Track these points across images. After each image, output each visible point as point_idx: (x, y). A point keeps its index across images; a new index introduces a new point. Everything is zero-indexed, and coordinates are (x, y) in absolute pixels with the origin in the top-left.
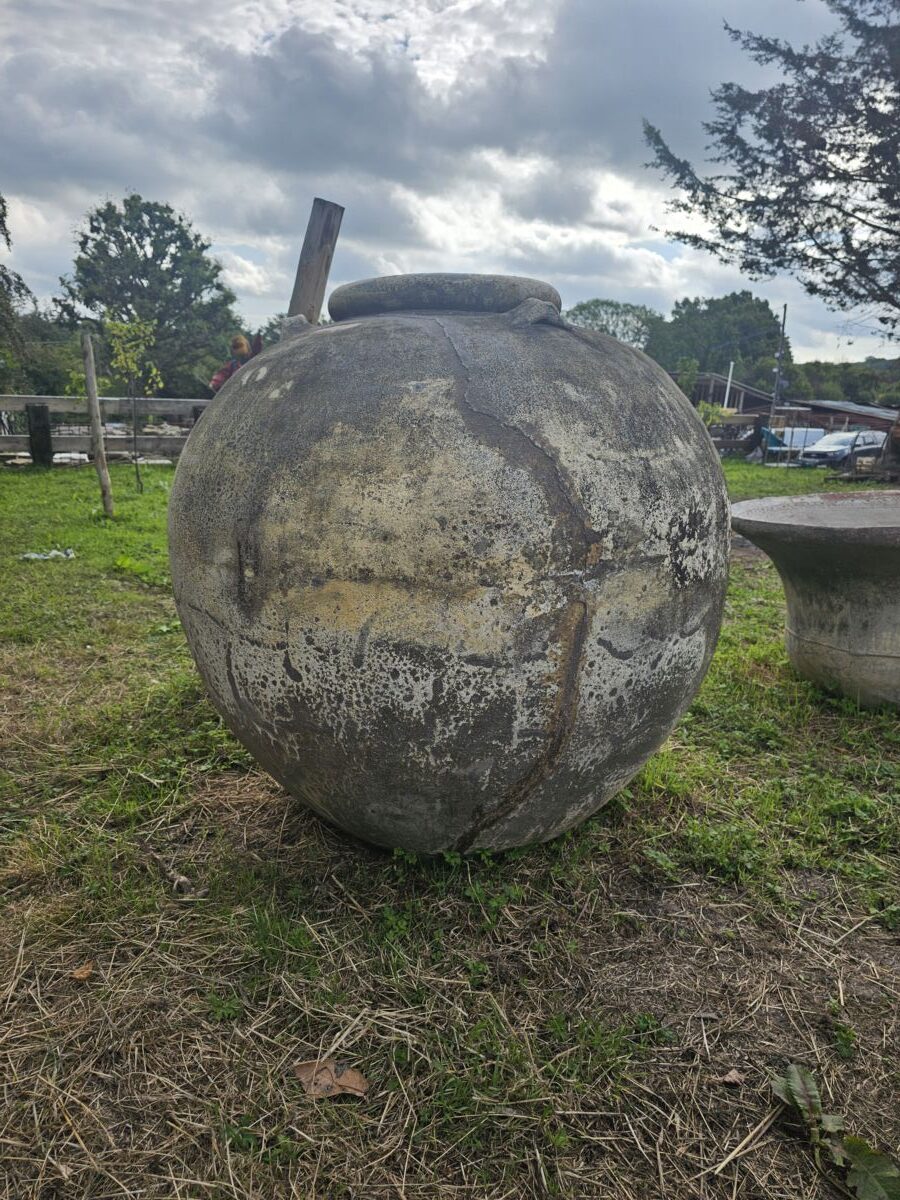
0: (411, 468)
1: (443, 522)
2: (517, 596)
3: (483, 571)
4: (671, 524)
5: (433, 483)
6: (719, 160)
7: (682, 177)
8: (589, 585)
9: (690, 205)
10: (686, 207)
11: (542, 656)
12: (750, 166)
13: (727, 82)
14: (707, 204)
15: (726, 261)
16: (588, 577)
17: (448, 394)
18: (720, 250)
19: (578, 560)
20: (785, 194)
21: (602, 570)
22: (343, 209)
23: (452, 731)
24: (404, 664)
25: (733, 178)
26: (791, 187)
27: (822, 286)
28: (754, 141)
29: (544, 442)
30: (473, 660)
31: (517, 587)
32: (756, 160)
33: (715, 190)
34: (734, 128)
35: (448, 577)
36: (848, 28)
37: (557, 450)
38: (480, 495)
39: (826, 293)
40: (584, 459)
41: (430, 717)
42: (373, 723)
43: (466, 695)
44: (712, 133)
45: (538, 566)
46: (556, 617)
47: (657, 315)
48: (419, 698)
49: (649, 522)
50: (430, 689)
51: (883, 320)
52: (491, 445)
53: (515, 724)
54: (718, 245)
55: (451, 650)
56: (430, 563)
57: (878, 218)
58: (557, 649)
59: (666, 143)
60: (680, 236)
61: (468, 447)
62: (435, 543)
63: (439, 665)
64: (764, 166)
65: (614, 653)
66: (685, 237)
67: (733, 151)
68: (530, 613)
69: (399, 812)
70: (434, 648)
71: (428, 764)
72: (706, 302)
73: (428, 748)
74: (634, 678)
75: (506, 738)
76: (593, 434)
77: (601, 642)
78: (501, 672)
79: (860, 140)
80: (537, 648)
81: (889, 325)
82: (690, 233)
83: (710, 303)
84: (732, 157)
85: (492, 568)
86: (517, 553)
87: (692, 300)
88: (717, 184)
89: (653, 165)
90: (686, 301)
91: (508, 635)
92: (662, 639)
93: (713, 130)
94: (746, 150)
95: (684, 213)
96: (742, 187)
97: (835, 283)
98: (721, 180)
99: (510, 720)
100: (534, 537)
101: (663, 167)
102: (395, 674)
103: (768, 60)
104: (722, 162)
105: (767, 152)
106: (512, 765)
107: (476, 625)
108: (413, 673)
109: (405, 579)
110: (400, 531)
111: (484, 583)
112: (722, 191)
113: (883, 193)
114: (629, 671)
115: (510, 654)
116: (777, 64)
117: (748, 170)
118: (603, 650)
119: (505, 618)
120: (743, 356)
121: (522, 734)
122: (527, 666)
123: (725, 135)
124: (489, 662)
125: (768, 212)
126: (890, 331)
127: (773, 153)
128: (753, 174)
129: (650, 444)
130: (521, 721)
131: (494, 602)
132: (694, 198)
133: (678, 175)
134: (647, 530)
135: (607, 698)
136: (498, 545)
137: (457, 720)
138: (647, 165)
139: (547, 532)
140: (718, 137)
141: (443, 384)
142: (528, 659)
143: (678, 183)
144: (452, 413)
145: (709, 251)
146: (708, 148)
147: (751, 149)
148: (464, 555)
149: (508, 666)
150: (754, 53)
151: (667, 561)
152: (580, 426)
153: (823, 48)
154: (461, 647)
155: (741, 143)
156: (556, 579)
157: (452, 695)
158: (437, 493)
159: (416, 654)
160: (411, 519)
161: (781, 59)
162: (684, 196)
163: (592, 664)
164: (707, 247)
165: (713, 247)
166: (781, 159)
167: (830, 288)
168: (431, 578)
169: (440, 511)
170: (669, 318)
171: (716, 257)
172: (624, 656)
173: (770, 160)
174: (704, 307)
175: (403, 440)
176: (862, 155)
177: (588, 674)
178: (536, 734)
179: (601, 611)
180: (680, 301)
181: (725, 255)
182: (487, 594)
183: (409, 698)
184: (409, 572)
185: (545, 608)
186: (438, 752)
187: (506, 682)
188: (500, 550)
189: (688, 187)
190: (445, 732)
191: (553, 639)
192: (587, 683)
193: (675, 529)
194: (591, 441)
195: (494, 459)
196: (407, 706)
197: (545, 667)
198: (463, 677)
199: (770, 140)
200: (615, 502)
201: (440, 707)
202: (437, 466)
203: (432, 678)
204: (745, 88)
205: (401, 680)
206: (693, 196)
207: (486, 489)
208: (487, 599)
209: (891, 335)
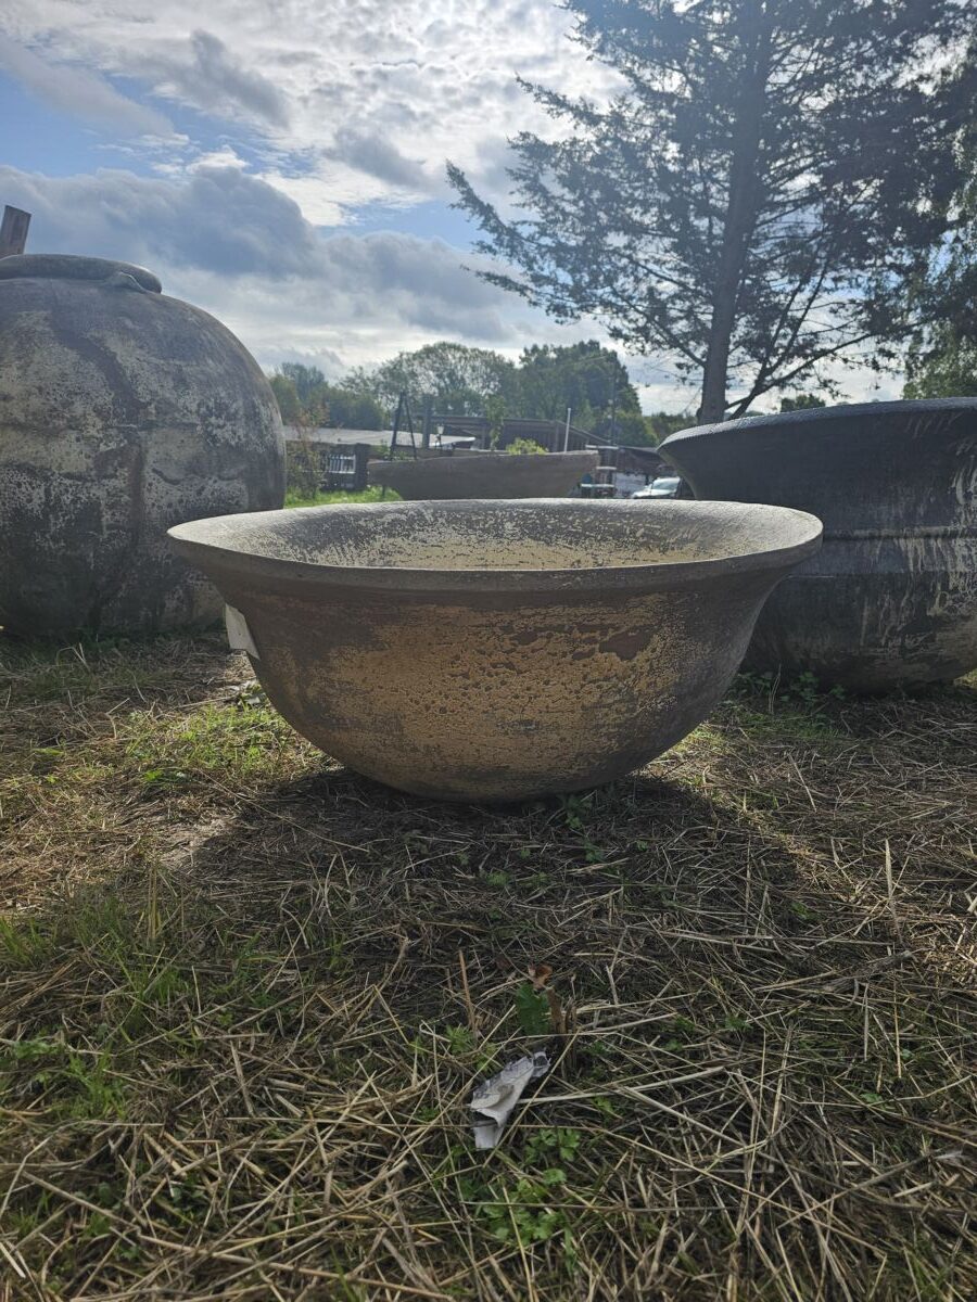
0: (19, 358)
1: (40, 389)
2: (93, 437)
3: (69, 421)
4: (199, 405)
5: (34, 367)
6: (524, 205)
7: (487, 220)
8: (142, 434)
9: (495, 247)
10: (490, 249)
11: (114, 476)
12: (553, 214)
13: (524, 131)
14: (513, 249)
15: (535, 304)
16: (142, 429)
17: (46, 319)
18: (528, 293)
19: (131, 417)
20: (584, 242)
21: (150, 426)
22: (29, 216)
23: (61, 523)
24: (24, 478)
25: (537, 224)
26: (589, 236)
27: (625, 332)
28: (556, 189)
29: (107, 348)
30: (69, 476)
31: (93, 432)
32: (557, 208)
33: (519, 235)
34: (536, 175)
35: (47, 423)
36: (636, 90)
37: (115, 354)
38: (64, 375)
39: (627, 339)
40: (134, 360)
41: (46, 515)
42: (10, 519)
43: (67, 499)
44: (517, 179)
45: (105, 419)
46: (121, 452)
47: (506, 361)
48: (36, 501)
49: (182, 401)
50: (42, 495)
51: (680, 366)
52: (71, 348)
53: (103, 519)
54: (526, 288)
55: (54, 469)
56: (34, 414)
57: (670, 269)
58: (125, 472)
59: (471, 185)
60: (490, 277)
61: (57, 348)
62: (36, 402)
63: (46, 479)
64: (565, 214)
65: (166, 480)
66: (496, 278)
67: (536, 198)
68: (103, 448)
69: (40, 589)
70: (42, 468)
71: (49, 547)
72: (555, 351)
73: (47, 536)
74: (185, 499)
75: (99, 529)
76: (141, 348)
77: (154, 471)
78: (89, 484)
79: (650, 195)
80: (110, 470)
81: (685, 370)
82: (499, 273)
83: (559, 351)
84: (536, 204)
85: (74, 418)
86: (89, 410)
87: (541, 347)
88: (520, 229)
89: (459, 205)
90: (535, 349)
91: (90, 461)
92: (203, 477)
93: (517, 177)
94: (548, 198)
95: (490, 255)
96: (543, 233)
97: (637, 330)
98: (526, 226)
99: (100, 517)
100: (100, 401)
101: (469, 209)
102: (19, 485)
103: (559, 114)
104: (527, 208)
105: (569, 201)
106: (106, 550)
107: (68, 454)
108: (30, 484)
109: (20, 424)
110: (13, 394)
111: (71, 428)
112: (525, 235)
113: (675, 248)
114: (179, 493)
115: (93, 473)
116: (567, 118)
117: (551, 217)
118: (157, 476)
119: (87, 450)
120: (592, 406)
121: (110, 527)
122: (105, 481)
123: (528, 182)
124: (80, 478)
125: (571, 257)
126: (685, 375)
127: (575, 203)
128: (556, 221)
129: (183, 358)
130: (106, 518)
131: (78, 440)
132: (499, 241)
133: (483, 218)
134: (180, 405)
135: (165, 509)
136: (77, 404)
137: (64, 516)
138: (453, 206)
139: (108, 399)
140: (521, 183)
141: (43, 313)
142: (105, 477)
143: (483, 225)
144: (47, 329)
145: (518, 293)
146: (512, 193)
147: (553, 197)
148: (55, 409)
149: (93, 481)
150: (546, 106)
151: (199, 428)
152: (133, 343)
153: (616, 106)
154: (60, 467)
155: (543, 191)
156: (118, 428)
157: (58, 499)
158: (37, 373)
159: (31, 471)
160: (20, 387)
161: (571, 115)
162: (489, 238)
163: (150, 485)
164: (517, 290)
165: (522, 290)
166: (582, 209)
167: (633, 334)
168: (35, 423)
169: (38, 383)
170: (518, 365)
171: (525, 299)
172: (174, 482)
173: (570, 208)
174: (553, 355)
175: (16, 343)
176: (654, 210)
177: (149, 491)
178: (118, 528)
179: (152, 451)
180: (529, 348)
181: (534, 298)
182: (73, 435)
183: (30, 501)
184: (22, 419)
185: (113, 446)
186: (55, 539)
187: (92, 491)
188: (79, 408)
189: (493, 230)
190: (57, 524)
191: (121, 465)
192: (149, 498)
193: (203, 410)
194: (138, 351)
195: (73, 356)
196: (29, 506)
197: (119, 483)
198: (62, 488)
199: (573, 190)
200: (155, 387)
201: (52, 506)
202: (37, 358)
203: (43, 488)
204: (541, 138)
205: (23, 489)
206: (498, 239)
207: (67, 372)
208: (73, 437)
209: (684, 379)
